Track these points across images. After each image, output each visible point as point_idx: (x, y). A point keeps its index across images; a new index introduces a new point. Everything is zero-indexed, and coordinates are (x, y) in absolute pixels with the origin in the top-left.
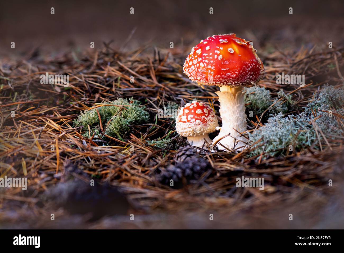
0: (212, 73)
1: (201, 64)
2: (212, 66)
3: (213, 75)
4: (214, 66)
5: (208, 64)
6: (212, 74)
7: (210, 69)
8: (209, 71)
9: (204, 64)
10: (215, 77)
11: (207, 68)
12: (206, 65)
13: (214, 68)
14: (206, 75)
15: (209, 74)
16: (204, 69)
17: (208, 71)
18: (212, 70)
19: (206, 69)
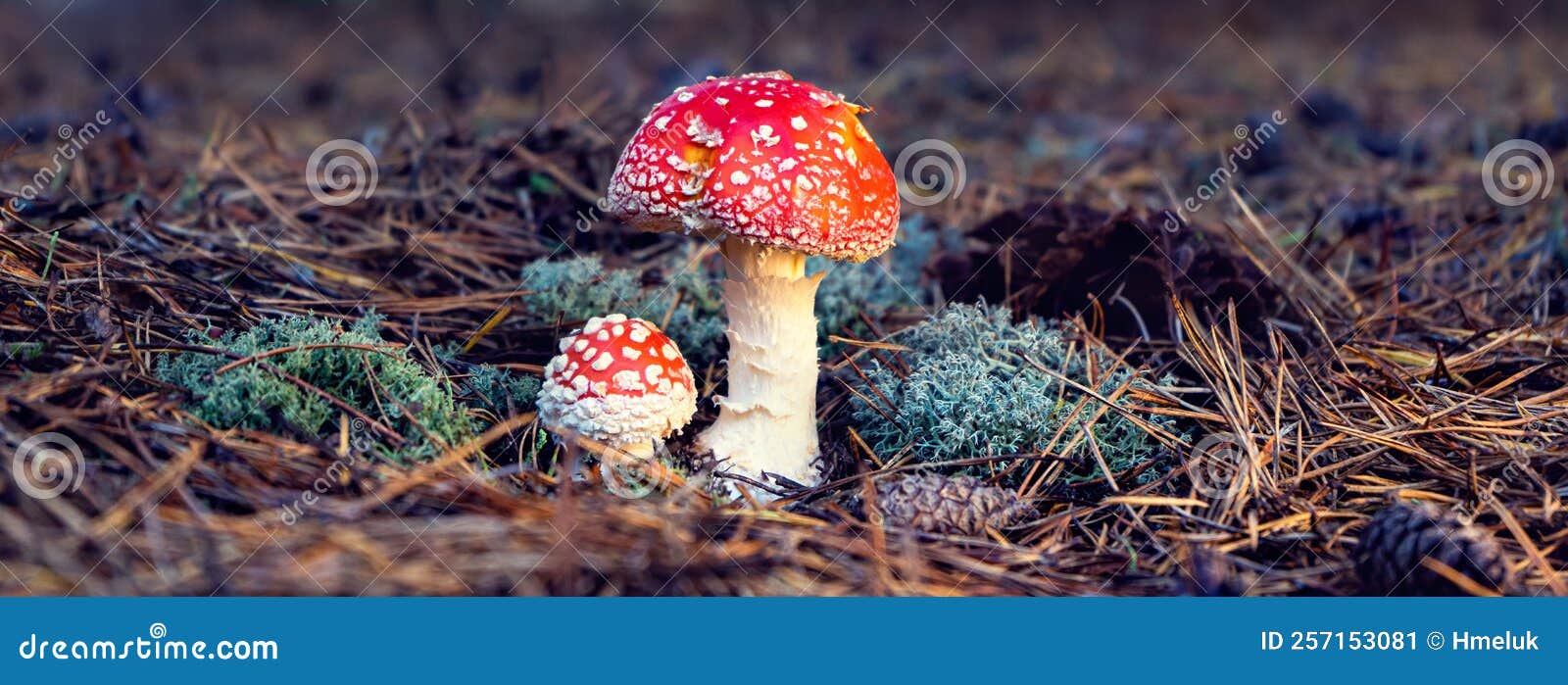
0: (844, 211)
1: (801, 179)
2: (840, 189)
3: (845, 218)
4: (845, 185)
5: (825, 182)
6: (843, 215)
7: (834, 197)
8: (833, 205)
9: (811, 181)
10: (853, 226)
11: (824, 193)
12: (818, 184)
13: (848, 195)
14: (821, 220)
15: (832, 216)
16: (815, 197)
17: (829, 204)
18: (842, 203)
19: (820, 197)
